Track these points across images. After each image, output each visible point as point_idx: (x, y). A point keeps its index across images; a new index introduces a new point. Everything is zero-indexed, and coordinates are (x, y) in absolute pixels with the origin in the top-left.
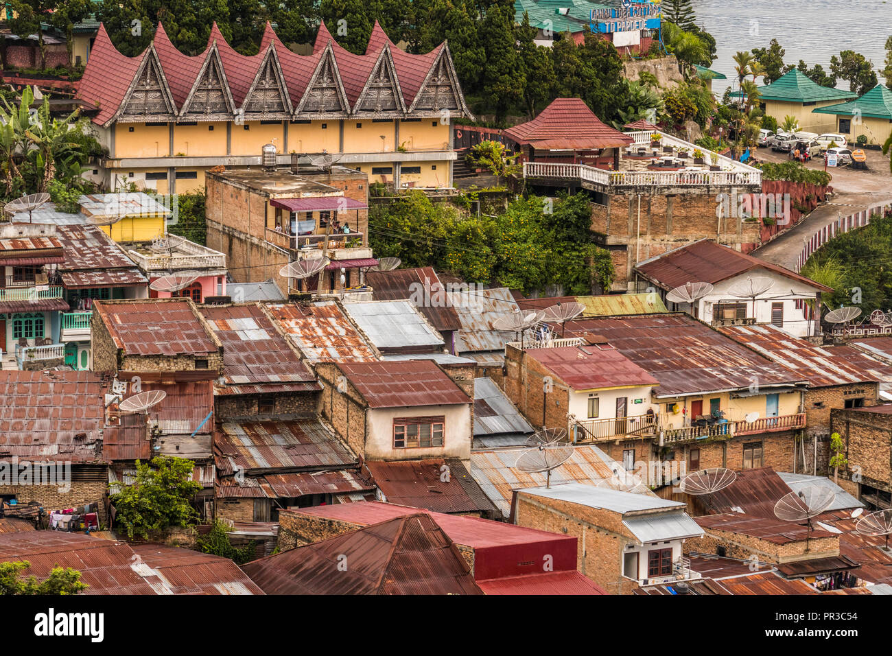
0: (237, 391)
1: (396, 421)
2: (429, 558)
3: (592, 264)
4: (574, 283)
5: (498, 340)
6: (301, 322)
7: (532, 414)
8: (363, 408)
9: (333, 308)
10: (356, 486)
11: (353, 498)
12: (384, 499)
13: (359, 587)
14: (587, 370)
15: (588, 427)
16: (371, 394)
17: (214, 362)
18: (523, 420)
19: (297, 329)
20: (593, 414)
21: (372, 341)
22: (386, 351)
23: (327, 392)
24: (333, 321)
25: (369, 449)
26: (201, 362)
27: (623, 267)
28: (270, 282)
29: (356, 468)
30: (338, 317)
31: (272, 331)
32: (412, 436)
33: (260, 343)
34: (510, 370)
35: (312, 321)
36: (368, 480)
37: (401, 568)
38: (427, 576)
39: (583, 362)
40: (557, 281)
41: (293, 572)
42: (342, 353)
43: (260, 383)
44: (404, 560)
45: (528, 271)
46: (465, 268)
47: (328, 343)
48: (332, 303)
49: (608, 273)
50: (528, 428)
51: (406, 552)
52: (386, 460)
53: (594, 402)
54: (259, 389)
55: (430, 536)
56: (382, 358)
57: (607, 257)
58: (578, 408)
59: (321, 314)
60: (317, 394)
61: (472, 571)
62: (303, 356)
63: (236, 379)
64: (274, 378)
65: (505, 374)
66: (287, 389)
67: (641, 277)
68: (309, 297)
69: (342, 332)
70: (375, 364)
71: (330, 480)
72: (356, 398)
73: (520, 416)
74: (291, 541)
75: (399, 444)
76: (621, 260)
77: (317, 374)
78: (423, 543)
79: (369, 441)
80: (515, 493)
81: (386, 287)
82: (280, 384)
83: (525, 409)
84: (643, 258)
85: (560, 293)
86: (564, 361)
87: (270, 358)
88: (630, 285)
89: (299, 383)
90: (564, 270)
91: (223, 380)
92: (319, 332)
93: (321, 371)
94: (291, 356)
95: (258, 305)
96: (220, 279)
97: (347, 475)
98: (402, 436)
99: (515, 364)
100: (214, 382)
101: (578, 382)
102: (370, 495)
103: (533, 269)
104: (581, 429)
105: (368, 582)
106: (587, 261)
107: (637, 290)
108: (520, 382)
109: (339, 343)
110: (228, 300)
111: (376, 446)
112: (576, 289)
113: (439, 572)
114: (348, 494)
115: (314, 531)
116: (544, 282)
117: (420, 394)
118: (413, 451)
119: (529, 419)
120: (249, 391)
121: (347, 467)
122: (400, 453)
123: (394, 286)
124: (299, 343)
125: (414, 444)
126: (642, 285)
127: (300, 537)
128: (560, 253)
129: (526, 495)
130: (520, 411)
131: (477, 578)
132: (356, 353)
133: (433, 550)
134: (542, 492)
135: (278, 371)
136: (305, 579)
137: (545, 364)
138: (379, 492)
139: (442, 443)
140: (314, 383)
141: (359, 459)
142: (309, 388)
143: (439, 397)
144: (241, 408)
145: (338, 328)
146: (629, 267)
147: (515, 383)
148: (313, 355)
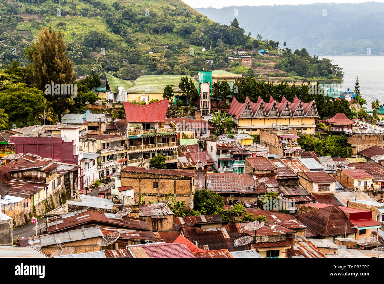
0: (280, 178)
1: (319, 185)
2: (338, 215)
3: (348, 151)
4: (343, 155)
5: (329, 168)
6: (290, 163)
7: (344, 185)
8: (311, 182)
9: (297, 160)
10: (311, 200)
11: (310, 202)
12: (318, 202)
13: (324, 221)
14: (357, 175)
15: (358, 187)
16: (313, 179)
17: (275, 172)
18: (342, 186)
19: (290, 164)
20: (359, 185)
21: (307, 167)
22: (311, 170)
23: (301, 178)
24: (297, 163)
25: (313, 191)
26: (272, 172)
27: (355, 152)
28: (277, 154)
29: (310, 195)
30: (298, 162)
31: (284, 165)
32: (322, 189)
33: (283, 168)
34: (338, 175)
35: (292, 162)
36: (313, 198)
37: (333, 217)
38: (339, 219)
39: (356, 173)
40: (339, 155)
41: (307, 218)
42: (301, 170)
43: (285, 176)
44: (333, 215)
45: (333, 152)
46: (318, 152)
47: (298, 168)
48: (296, 159)
49: (352, 153)
50: (343, 188)
51: (333, 214)
52: (317, 194)
53: (360, 182)
54: (285, 178)
55: (338, 210)
56: (311, 171)
57: (351, 149)
58: (356, 183)
59: (294, 161)
60: (298, 179)
61: (349, 218)
62: (293, 171)
63: (280, 175)
64: (288, 175)
65: (337, 175)
66: (291, 178)
67: (360, 154)
68: (291, 157)
69: (300, 165)
70: (309, 172)
71: (304, 198)
72: (309, 180)
73: (341, 185)
74: (300, 211)
75: (319, 190)
76: (354, 150)
77: (298, 175)
78: (337, 212)
79: (313, 189)
80: (348, 202)
81: (303, 156)
82: (290, 177)
83: (342, 183)
84: (360, 150)
85: (340, 158)
86: (351, 172)
87: (285, 171)
88: (357, 156)
89: (294, 177)
90: (341, 152)
91: (277, 176)
92: (295, 165)
93: (299, 174)
94: (290, 171)
95: (280, 159)
96: (267, 154)
97: (308, 197)
98: (320, 189)
99: (339, 173)
100: (275, 176)
101: (356, 177)
102: (314, 202)
103: (334, 152)
104: (357, 188)
105: (326, 220)
106: (346, 150)
107: (358, 157)
108: (341, 177)
109: (300, 168)
110: (273, 158)
111: (314, 191)
112: (344, 156)
113: (341, 218)
114: (309, 201)
115: (306, 209)
116: (336, 155)
117: (324, 179)
118: (322, 192)
119: (343, 186)
120: (283, 178)
121: (308, 195)
122: (320, 192)
123: (305, 155)
124: (291, 167)
125: (323, 190)
126: (360, 156)
127: (303, 210)
128: (340, 148)
129: (351, 202)
130: (341, 184)
131: (350, 219)
132: (304, 170)
133: (339, 213)
134: (354, 201)
135: (288, 174)
136: (310, 219)
137: (347, 173)
138: (316, 201)
139: (329, 190)
140: (297, 177)
141: (310, 194)
142: (296, 178)
143: (328, 180)
144: (281, 182)
145: (299, 164)
146: (356, 152)
147: (339, 178)
148: (295, 171)
